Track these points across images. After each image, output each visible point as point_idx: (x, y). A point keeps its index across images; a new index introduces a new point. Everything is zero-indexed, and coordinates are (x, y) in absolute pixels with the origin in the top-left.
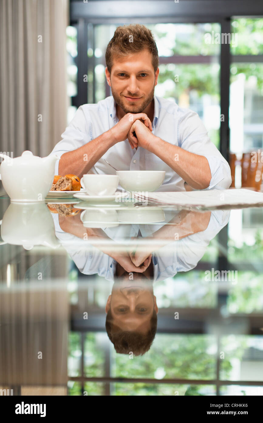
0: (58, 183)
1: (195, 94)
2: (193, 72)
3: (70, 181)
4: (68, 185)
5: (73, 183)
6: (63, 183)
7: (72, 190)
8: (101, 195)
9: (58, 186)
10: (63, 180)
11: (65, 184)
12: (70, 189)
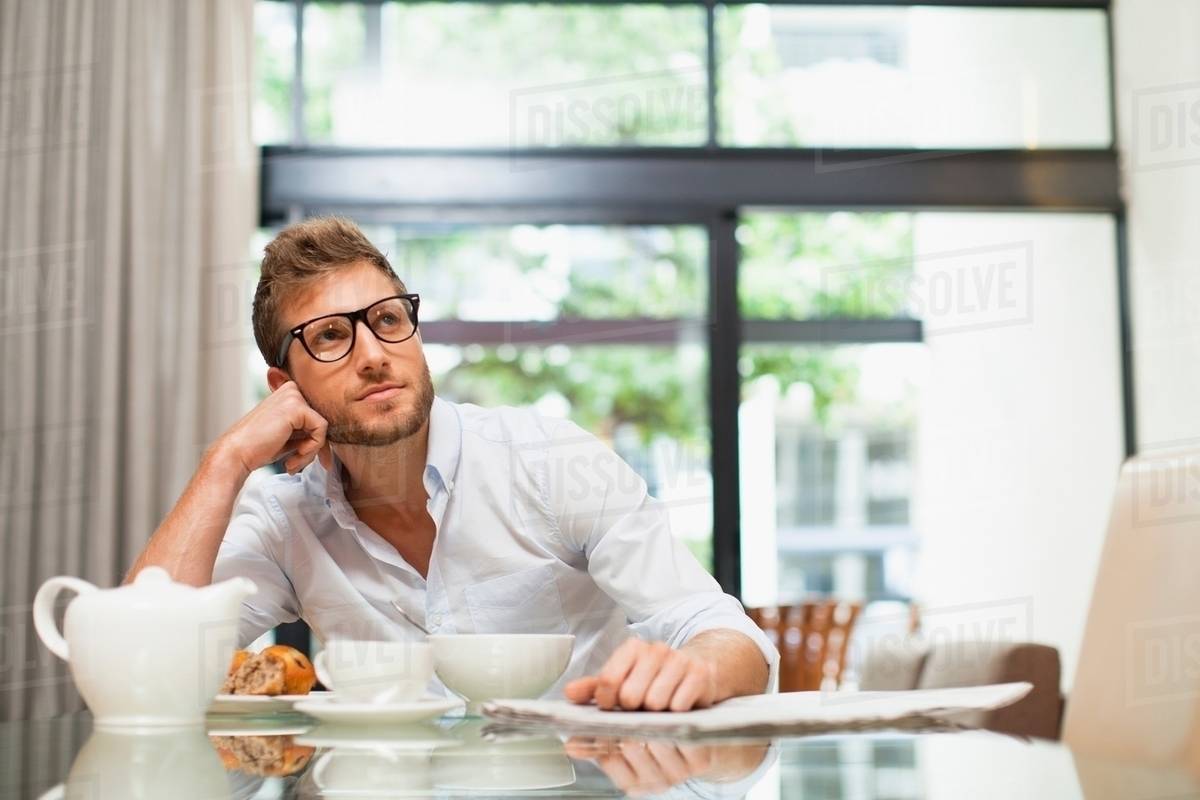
0: (241, 672)
1: (630, 436)
2: (624, 372)
3: (280, 665)
4: (274, 678)
5: (289, 671)
6: (256, 673)
7: (284, 693)
8: (383, 703)
9: (239, 682)
10: (258, 663)
11: (264, 676)
12: (279, 688)
